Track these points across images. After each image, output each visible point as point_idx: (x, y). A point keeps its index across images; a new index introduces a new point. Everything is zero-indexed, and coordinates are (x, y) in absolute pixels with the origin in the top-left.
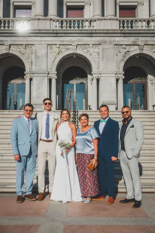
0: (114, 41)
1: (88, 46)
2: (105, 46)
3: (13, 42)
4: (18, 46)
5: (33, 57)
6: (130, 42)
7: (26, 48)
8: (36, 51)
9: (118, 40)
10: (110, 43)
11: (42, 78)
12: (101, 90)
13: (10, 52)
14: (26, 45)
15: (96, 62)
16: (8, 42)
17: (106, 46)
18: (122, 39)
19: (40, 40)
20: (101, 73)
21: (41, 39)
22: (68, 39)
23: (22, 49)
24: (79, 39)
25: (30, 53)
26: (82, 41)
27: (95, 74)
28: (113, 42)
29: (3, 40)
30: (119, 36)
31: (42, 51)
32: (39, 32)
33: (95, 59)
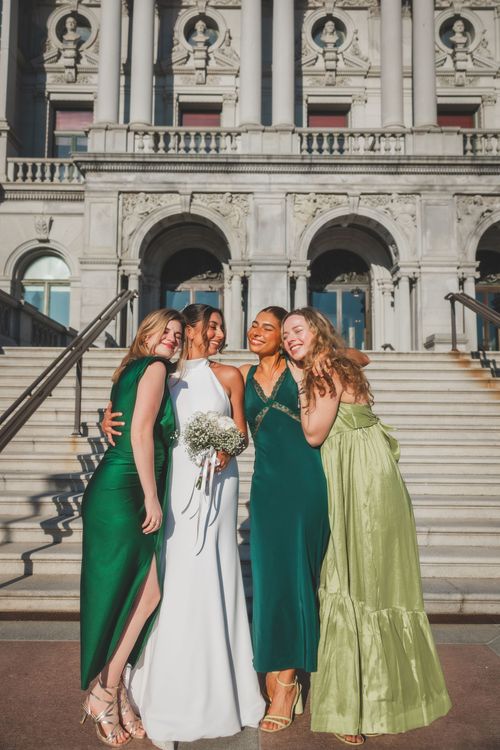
0: (452, 185)
1: (386, 196)
2: (431, 197)
3: (201, 186)
4: (212, 196)
5: (250, 223)
6: (492, 188)
7: (231, 202)
8: (257, 209)
9: (462, 183)
10: (444, 189)
11: (273, 275)
12: (421, 308)
13: (192, 212)
14: (232, 193)
15: (407, 236)
16: (188, 186)
17: (433, 198)
18: (472, 179)
19: (267, 181)
20: (421, 263)
21: (270, 179)
22: (338, 178)
23: (222, 202)
24: (364, 180)
25: (242, 213)
26: (373, 185)
27: (405, 266)
28: (450, 188)
29: (177, 181)
30: (467, 174)
31: (272, 210)
32: (265, 161)
33: (406, 229)
